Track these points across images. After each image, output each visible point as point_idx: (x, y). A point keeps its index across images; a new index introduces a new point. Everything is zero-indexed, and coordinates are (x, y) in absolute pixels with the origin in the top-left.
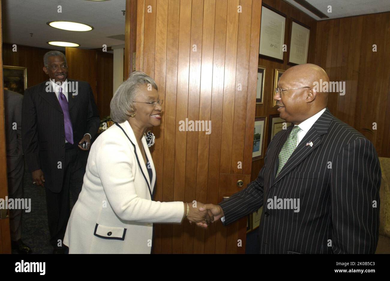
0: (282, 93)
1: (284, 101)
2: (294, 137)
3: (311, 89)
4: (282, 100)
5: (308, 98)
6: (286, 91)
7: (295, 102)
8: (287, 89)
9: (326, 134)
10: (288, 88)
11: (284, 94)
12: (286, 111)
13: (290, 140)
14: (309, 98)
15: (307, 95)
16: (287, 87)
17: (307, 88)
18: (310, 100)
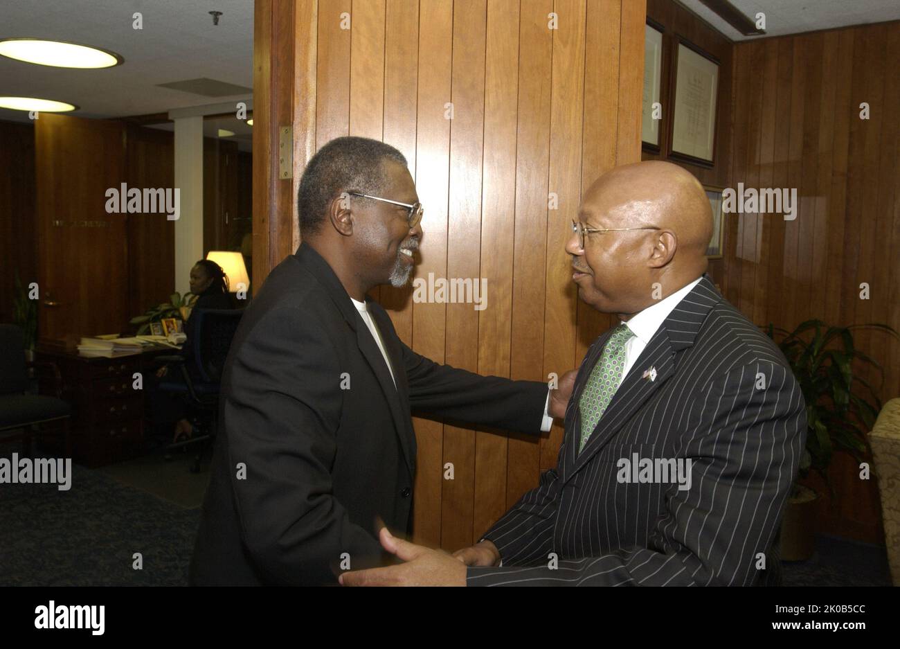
0: (586, 238)
1: (593, 259)
2: (617, 353)
3: (662, 234)
4: (585, 256)
5: (653, 255)
6: (597, 234)
7: (619, 265)
8: (601, 228)
9: (689, 348)
10: (604, 227)
11: (593, 241)
12: (596, 286)
13: (605, 360)
14: (657, 256)
15: (653, 248)
16: (601, 224)
17: (653, 231)
18: (658, 263)
